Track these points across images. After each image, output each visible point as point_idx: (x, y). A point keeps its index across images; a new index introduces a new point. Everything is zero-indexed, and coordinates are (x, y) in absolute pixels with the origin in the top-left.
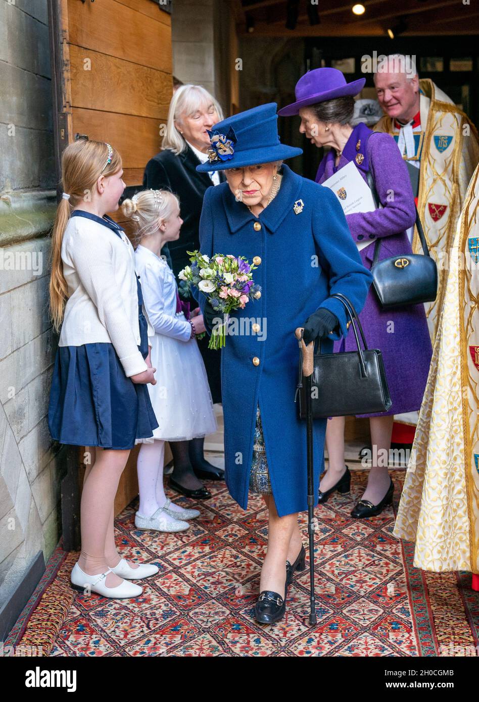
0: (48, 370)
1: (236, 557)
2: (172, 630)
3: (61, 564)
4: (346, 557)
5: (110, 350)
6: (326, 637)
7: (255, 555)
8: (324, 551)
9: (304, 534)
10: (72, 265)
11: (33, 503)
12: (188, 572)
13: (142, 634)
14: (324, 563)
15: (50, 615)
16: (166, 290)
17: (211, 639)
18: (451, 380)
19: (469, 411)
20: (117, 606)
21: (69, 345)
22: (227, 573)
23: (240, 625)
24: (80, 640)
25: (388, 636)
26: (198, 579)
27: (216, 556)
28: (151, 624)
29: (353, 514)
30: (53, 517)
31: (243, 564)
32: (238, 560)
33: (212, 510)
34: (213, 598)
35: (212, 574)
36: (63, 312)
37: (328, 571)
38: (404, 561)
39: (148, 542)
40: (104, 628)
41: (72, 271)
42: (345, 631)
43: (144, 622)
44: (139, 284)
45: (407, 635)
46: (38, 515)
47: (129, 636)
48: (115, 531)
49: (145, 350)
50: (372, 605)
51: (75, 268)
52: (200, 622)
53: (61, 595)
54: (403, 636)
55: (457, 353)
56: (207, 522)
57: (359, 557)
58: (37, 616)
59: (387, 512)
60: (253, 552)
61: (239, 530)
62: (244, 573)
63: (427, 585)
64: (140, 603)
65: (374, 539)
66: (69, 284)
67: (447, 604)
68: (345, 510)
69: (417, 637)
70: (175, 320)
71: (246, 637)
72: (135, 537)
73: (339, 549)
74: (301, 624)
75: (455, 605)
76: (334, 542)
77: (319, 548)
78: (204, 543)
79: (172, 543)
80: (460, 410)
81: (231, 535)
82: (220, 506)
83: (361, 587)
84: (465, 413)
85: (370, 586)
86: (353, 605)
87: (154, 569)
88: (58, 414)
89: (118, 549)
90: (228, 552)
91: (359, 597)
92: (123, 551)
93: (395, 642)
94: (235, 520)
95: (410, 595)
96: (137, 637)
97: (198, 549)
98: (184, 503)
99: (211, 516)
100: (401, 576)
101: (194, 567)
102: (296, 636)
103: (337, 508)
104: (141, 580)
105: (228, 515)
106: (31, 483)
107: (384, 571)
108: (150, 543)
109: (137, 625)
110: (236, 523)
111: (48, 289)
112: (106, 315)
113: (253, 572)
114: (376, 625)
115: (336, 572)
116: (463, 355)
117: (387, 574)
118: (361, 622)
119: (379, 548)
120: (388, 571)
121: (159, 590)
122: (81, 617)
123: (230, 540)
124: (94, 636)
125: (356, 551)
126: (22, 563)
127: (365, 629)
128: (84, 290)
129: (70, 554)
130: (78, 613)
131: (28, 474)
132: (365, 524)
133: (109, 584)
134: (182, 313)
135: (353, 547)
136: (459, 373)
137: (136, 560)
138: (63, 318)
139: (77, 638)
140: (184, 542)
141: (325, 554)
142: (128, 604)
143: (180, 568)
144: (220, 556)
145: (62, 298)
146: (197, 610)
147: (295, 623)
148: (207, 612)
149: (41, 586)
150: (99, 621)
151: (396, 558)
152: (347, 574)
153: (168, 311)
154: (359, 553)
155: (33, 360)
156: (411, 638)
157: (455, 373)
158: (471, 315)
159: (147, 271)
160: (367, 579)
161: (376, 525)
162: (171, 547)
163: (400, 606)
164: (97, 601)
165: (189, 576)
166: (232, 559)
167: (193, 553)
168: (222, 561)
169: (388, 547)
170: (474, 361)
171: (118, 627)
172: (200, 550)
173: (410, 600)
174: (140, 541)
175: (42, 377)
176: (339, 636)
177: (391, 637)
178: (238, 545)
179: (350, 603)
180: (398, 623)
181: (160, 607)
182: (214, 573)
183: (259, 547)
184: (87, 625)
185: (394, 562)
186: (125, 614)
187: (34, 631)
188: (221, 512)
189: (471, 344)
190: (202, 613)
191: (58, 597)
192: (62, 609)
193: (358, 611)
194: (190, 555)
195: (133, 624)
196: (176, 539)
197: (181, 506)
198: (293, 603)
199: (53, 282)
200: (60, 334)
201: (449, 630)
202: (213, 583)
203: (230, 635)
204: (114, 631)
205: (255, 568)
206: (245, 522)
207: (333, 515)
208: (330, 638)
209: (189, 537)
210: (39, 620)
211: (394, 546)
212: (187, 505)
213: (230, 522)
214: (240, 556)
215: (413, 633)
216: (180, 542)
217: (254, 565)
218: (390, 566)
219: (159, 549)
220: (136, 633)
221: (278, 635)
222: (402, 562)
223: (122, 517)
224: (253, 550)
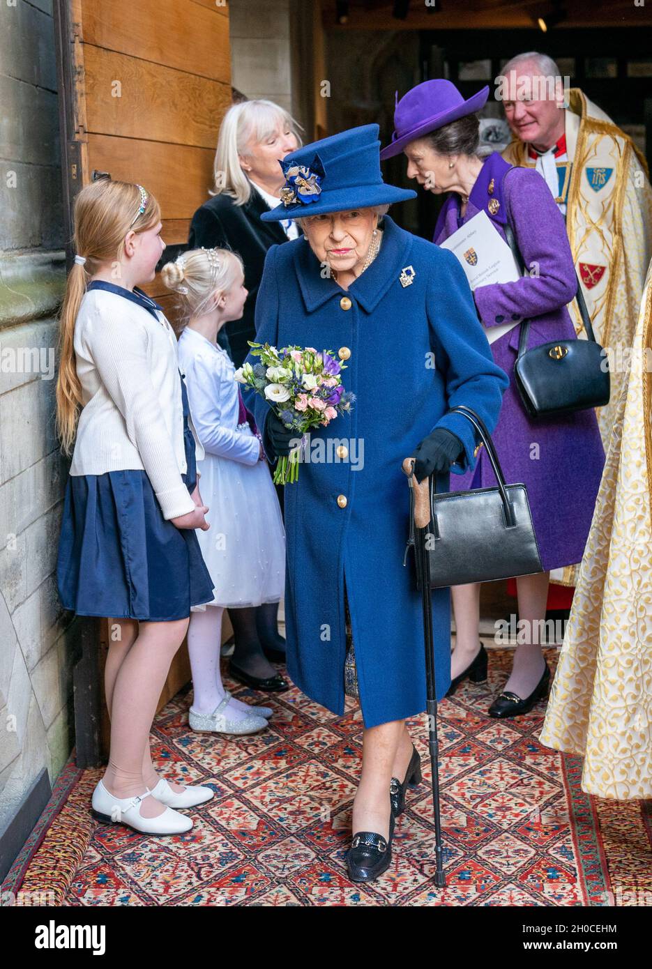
0: (54, 508)
1: (324, 775)
2: (233, 881)
3: (73, 786)
4: (482, 773)
5: (142, 480)
6: (454, 891)
7: (351, 772)
8: (452, 765)
9: (421, 741)
11: (33, 699)
12: (256, 797)
13: (190, 887)
14: (449, 783)
15: (58, 861)
16: (224, 393)
17: (289, 893)
18: (635, 528)
20: (154, 847)
21: (86, 473)
22: (312, 799)
23: (330, 874)
24: (101, 897)
25: (542, 889)
26: (270, 807)
27: (295, 774)
28: (203, 872)
29: (493, 713)
30: (61, 720)
31: (335, 785)
32: (328, 779)
33: (290, 708)
34: (292, 835)
35: (290, 800)
36: (76, 426)
37: (455, 794)
38: (565, 779)
39: (198, 755)
40: (136, 879)
41: (91, 368)
42: (481, 882)
43: (192, 869)
44: (183, 387)
45: (569, 887)
46: (40, 716)
47: (171, 891)
49: (192, 480)
50: (519, 842)
51: (95, 364)
52: (273, 869)
53: (74, 830)
54: (564, 888)
55: (643, 489)
56: (283, 725)
57: (500, 774)
58: (40, 863)
59: (540, 709)
60: (349, 767)
61: (328, 736)
62: (336, 797)
63: (598, 814)
64: (187, 843)
65: (522, 748)
66: (85, 386)
67: (626, 841)
68: (480, 707)
69: (583, 889)
70: (237, 435)
71: (339, 892)
72: (180, 747)
73: (472, 762)
74: (417, 872)
75: (638, 842)
76: (464, 752)
77: (443, 761)
78: (278, 754)
79: (234, 755)
81: (317, 744)
82: (301, 702)
83: (504, 817)
85: (517, 815)
86: (493, 843)
87: (207, 794)
88: (72, 573)
89: (155, 764)
90: (314, 768)
91: (501, 832)
92: (162, 767)
93: (553, 896)
94: (323, 721)
95: (573, 828)
96: (183, 891)
97: (270, 764)
98: (250, 698)
99: (289, 715)
100: (561, 800)
101: (264, 790)
102: (411, 889)
103: (468, 703)
104: (188, 809)
105: (313, 714)
106: (30, 671)
107: (537, 794)
108: (201, 755)
109: (183, 873)
110: (324, 725)
111: (54, 393)
112: (137, 430)
113: (348, 796)
114: (525, 873)
115: (468, 795)
117: (541, 797)
118: (504, 869)
119: (528, 761)
120: (542, 793)
121: (214, 823)
122: (102, 864)
123: (317, 750)
124: (121, 891)
125: (496, 766)
126: (19, 785)
127: (509, 879)
128: (107, 394)
129: (86, 772)
130: (99, 857)
131: (26, 658)
132: (509, 726)
133: (145, 813)
134: (247, 424)
135: (491, 760)
136: (647, 516)
137: (182, 780)
138: (75, 434)
139: (97, 894)
140: (250, 754)
141: (452, 770)
142: (170, 843)
143: (244, 791)
144: (301, 774)
145: (74, 407)
146: (268, 852)
147: (409, 871)
148: (284, 855)
149: (45, 819)
150: (129, 869)
151: (554, 775)
152: (483, 798)
153: (228, 422)
154: (501, 768)
155: (32, 495)
156: (575, 891)
157: (642, 518)
159: (196, 364)
160: (512, 804)
161: (525, 727)
162: (232, 761)
163: (559, 845)
164: (125, 840)
165: (257, 803)
166: (319, 778)
167: (263, 770)
168: (304, 781)
169: (541, 759)
171: (155, 877)
172: (274, 766)
173: (574, 836)
174: (187, 752)
175: (45, 519)
176: (472, 890)
177: (546, 890)
178: (327, 758)
179: (488, 841)
180: (556, 869)
181: (216, 847)
182: (293, 798)
184: (111, 875)
185: (551, 780)
186: (166, 858)
187: (35, 885)
188: (302, 711)
190: (276, 856)
191: (69, 833)
192: (75, 852)
193: (499, 852)
194: (258, 773)
195: (178, 873)
196: (238, 750)
198: (406, 841)
199: (61, 384)
200: (71, 457)
201: (630, 878)
202: (291, 813)
203: (316, 890)
204: (150, 883)
205: (352, 791)
206: (337, 724)
207: (463, 714)
208: (459, 893)
209: (257, 746)
210: (41, 868)
211: (551, 758)
212: (255, 701)
213: (316, 724)
214: (330, 773)
215: (578, 884)
216: (244, 754)
217: (351, 786)
218: (544, 786)
219: (214, 764)
220: (182, 885)
221: (384, 889)
222: (561, 780)
223: (162, 718)
224: (349, 764)
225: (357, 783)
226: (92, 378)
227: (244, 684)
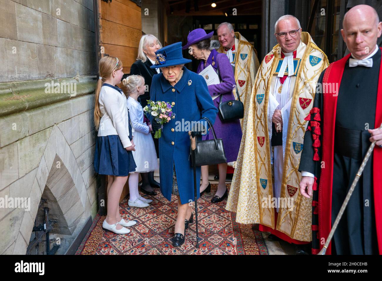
0: (93, 145)
1: (166, 218)
2: (142, 246)
3: (98, 221)
4: (209, 218)
5: (117, 138)
6: (202, 250)
7: (174, 217)
8: (201, 215)
9: (193, 209)
10: (103, 105)
11: (88, 197)
12: (148, 224)
13: (130, 248)
14: (200, 220)
15: (94, 241)
16: (139, 114)
17: (157, 250)
18: (250, 150)
19: (258, 162)
20: (120, 237)
21: (102, 136)
22: (163, 224)
23: (168, 245)
24: (106, 250)
25: (225, 249)
26: (152, 226)
27: (158, 218)
28: (133, 244)
29: (212, 201)
30: (95, 203)
31: (169, 221)
32: (167, 219)
33: (157, 200)
34: (158, 234)
35: (157, 225)
36: (99, 123)
37: (202, 223)
38: (232, 219)
39: (132, 212)
40: (115, 246)
41: (103, 107)
42: (209, 247)
43: (131, 243)
44: (129, 112)
45: (233, 248)
46: (89, 201)
47: (125, 249)
48: (119, 208)
49: (131, 138)
50: (219, 236)
51: (104, 106)
52: (152, 243)
53: (99, 233)
54: (231, 249)
55: (252, 139)
56: (155, 204)
57: (214, 218)
58: (89, 241)
59: (225, 200)
60: (173, 216)
61: (168, 207)
62: (169, 224)
63: (240, 229)
64: (129, 236)
65: (220, 211)
66: (102, 112)
67: (248, 236)
68: (209, 200)
69: (236, 249)
70: (143, 126)
71: (170, 249)
72: (127, 210)
73: (206, 215)
74: (192, 244)
75: (251, 236)
76: (204, 212)
77: (199, 214)
78: (154, 212)
79: (142, 212)
80: (254, 161)
81: (164, 209)
82: (160, 198)
83: (215, 229)
84: (256, 162)
85: (219, 229)
86: (212, 236)
87: (135, 223)
88: (98, 163)
89: (121, 215)
90: (163, 216)
91: (214, 233)
92: (123, 216)
93: (228, 251)
94: (166, 203)
95: (234, 233)
96: (128, 249)
97: (152, 215)
98: (146, 197)
99: (157, 202)
100: (231, 225)
101: (150, 222)
102: (190, 249)
103: (205, 199)
104: (130, 227)
105: (163, 201)
106: (87, 189)
107: (224, 223)
108: (133, 213)
109: (128, 244)
110: (166, 204)
111: (94, 114)
112: (116, 124)
113: (173, 224)
114: (221, 244)
115: (205, 224)
116: (255, 140)
117: (225, 224)
118: (215, 243)
119: (222, 214)
120: (225, 223)
121: (136, 231)
122: (106, 242)
123: (164, 211)
124: (111, 249)
125: (213, 216)
126: (84, 221)
127: (216, 246)
128: (108, 114)
129: (102, 217)
130: (105, 240)
131: (86, 186)
132: (216, 205)
133: (117, 228)
134: (146, 123)
135: (211, 214)
136: (253, 147)
137: (128, 219)
138: (99, 125)
139: (105, 250)
140: (146, 212)
141: (201, 217)
142: (125, 236)
143: (145, 222)
144: (160, 218)
145: (99, 118)
146: (151, 239)
147: (189, 244)
148: (155, 240)
149: (91, 229)
150: (113, 243)
151: (229, 218)
152: (209, 224)
153: (140, 122)
154: (214, 216)
155: (87, 142)
156: (234, 249)
157: (252, 147)
158: (258, 124)
159: (132, 107)
160: (217, 226)
161: (221, 205)
162: (141, 214)
163: (230, 237)
164: (112, 235)
165: (148, 225)
166: (165, 219)
167: (150, 216)
168: (161, 220)
169: (225, 214)
170: (259, 142)
171: (120, 245)
172: (153, 215)
173: (234, 235)
174: (129, 212)
175: (91, 148)
176: (206, 249)
177: (226, 249)
178: (167, 213)
179: (211, 236)
180: (229, 244)
181: (137, 237)
182: (158, 224)
183: (175, 214)
184: (108, 245)
185: (228, 220)
186: (123, 240)
187: (88, 247)
188: (161, 201)
189: (258, 135)
190: (153, 240)
191: (97, 233)
192: (99, 238)
193: (214, 239)
194: (148, 217)
195: (127, 244)
196: (143, 211)
197: (145, 198)
198: (189, 236)
199: (95, 111)
200: (98, 131)
201: (249, 246)
202: (157, 228)
203: (164, 249)
204: (119, 247)
205: (174, 222)
206: (170, 204)
207: (204, 202)
208: (203, 250)
209: (148, 210)
210: (90, 243)
211: (228, 214)
212: (147, 198)
213: (164, 204)
214: (168, 217)
215: (235, 248)
216: (145, 212)
217: (174, 221)
218: (226, 221)
219: (136, 215)
220: (128, 248)
221: (183, 249)
222: (231, 220)
223: (122, 202)
224: (173, 215)
225: (176, 220)
226: (104, 110)
227: (145, 193)
